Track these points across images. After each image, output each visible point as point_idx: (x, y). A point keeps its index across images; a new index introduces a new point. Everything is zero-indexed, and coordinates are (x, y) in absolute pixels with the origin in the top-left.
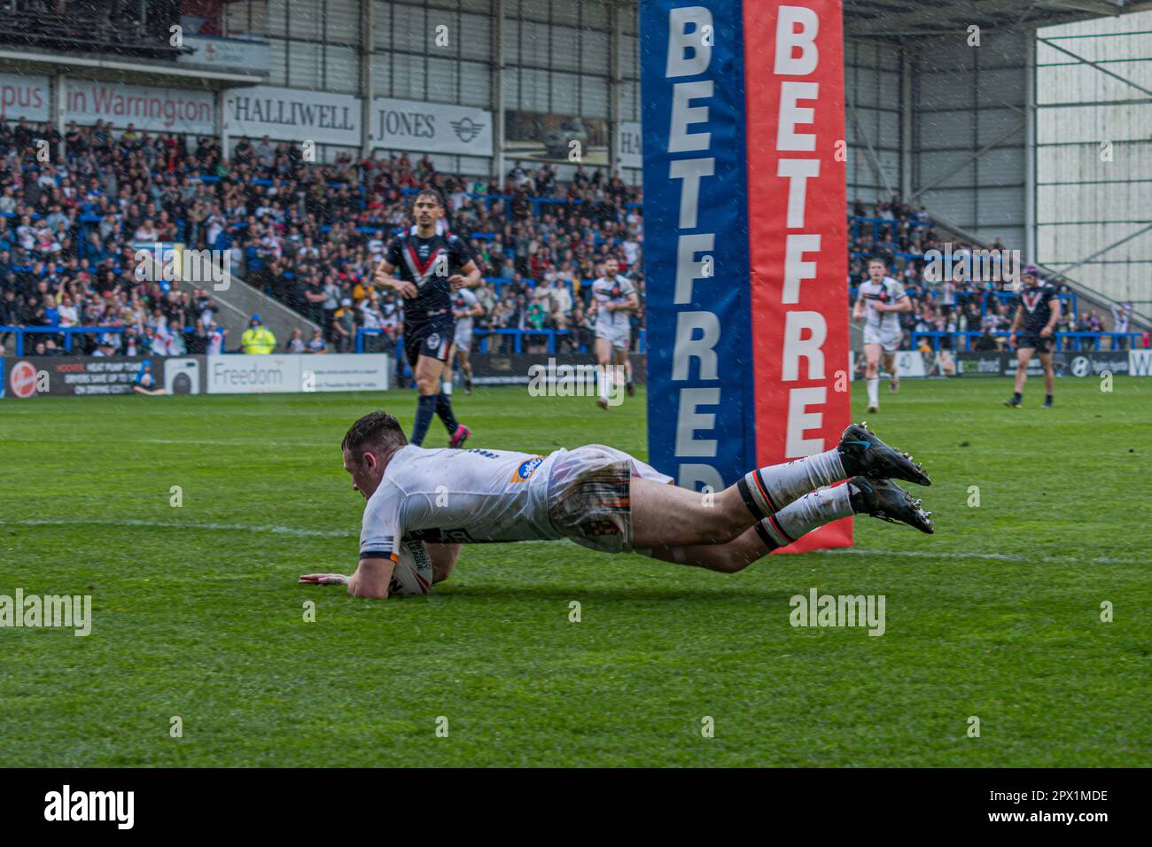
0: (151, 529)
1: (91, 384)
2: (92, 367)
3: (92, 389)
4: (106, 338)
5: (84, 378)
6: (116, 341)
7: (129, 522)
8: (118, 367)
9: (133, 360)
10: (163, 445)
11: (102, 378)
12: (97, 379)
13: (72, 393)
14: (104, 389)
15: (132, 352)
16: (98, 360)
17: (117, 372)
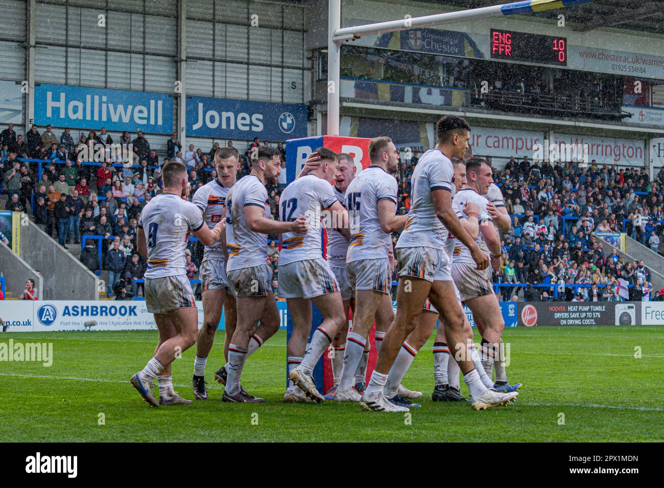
0: (604, 410)
1: (570, 318)
2: (570, 308)
3: (571, 322)
4: (579, 290)
5: (566, 315)
6: (585, 293)
7: (590, 406)
8: (586, 308)
9: (596, 304)
10: (612, 357)
11: (576, 315)
12: (574, 315)
13: (559, 324)
14: (578, 322)
15: (595, 299)
16: (575, 304)
17: (586, 312)
